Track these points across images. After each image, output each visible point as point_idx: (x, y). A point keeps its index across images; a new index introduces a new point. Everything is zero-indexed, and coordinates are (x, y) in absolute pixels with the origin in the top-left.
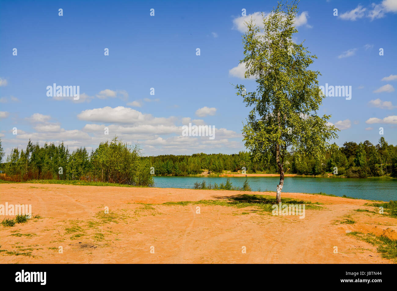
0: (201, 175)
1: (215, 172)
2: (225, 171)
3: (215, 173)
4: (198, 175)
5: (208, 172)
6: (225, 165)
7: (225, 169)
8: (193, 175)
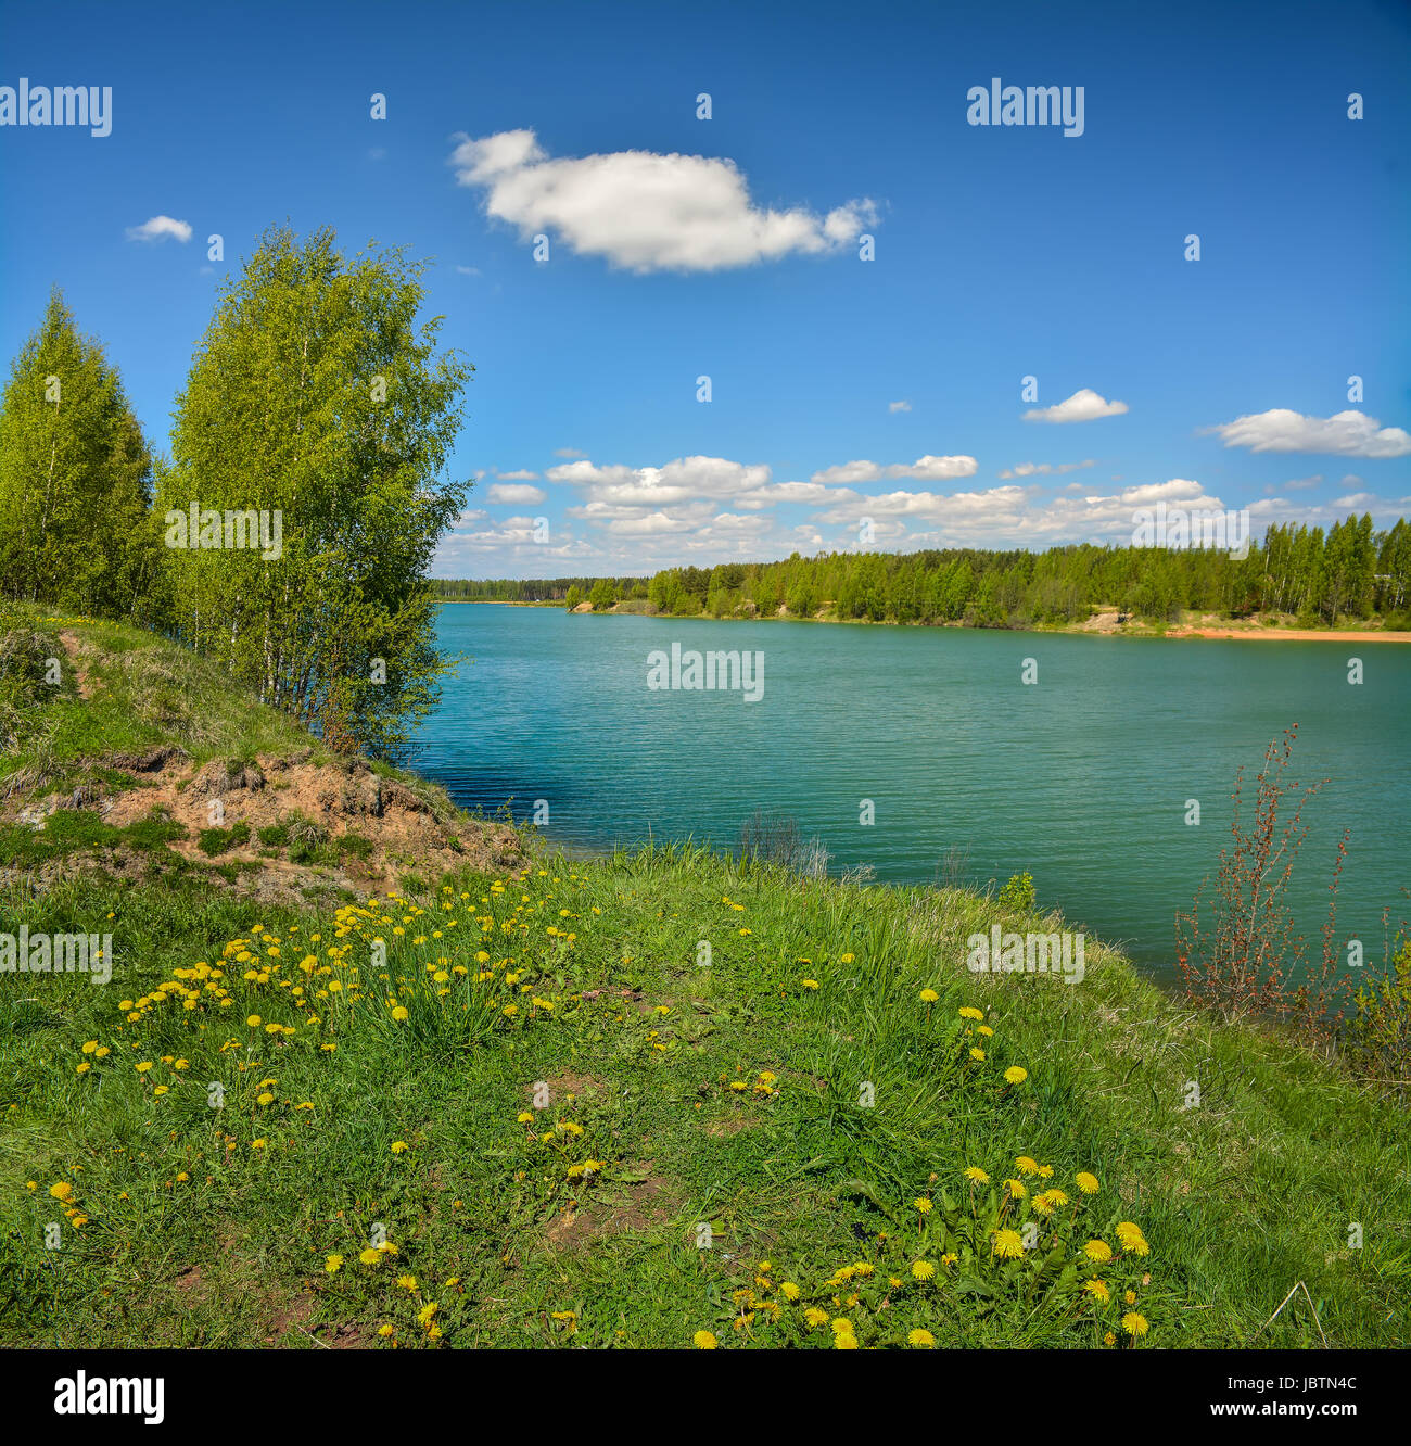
0: (1086, 627)
1: (1149, 619)
2: (1192, 613)
3: (1145, 622)
4: (1073, 628)
5: (1116, 615)
6: (1195, 588)
7: (1194, 607)
8: (1051, 629)
